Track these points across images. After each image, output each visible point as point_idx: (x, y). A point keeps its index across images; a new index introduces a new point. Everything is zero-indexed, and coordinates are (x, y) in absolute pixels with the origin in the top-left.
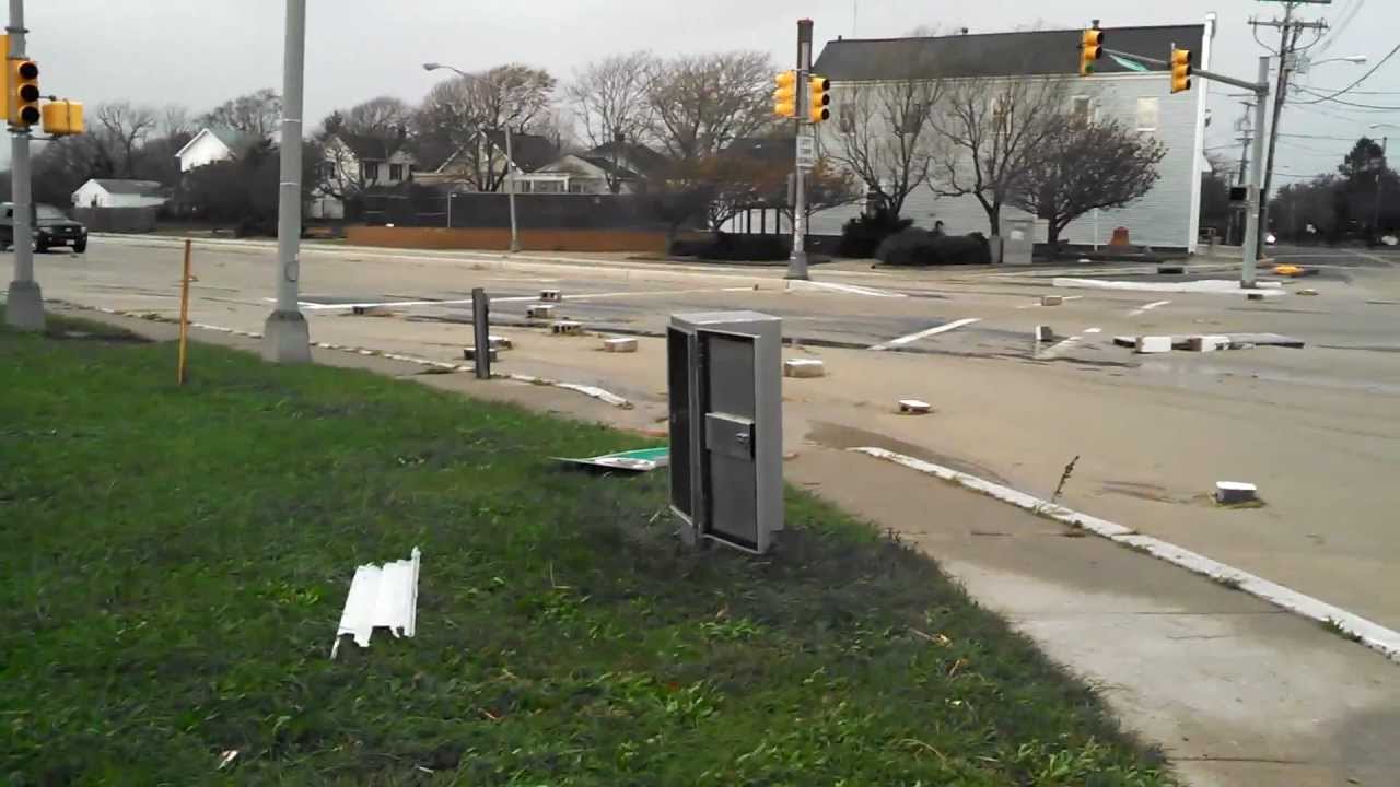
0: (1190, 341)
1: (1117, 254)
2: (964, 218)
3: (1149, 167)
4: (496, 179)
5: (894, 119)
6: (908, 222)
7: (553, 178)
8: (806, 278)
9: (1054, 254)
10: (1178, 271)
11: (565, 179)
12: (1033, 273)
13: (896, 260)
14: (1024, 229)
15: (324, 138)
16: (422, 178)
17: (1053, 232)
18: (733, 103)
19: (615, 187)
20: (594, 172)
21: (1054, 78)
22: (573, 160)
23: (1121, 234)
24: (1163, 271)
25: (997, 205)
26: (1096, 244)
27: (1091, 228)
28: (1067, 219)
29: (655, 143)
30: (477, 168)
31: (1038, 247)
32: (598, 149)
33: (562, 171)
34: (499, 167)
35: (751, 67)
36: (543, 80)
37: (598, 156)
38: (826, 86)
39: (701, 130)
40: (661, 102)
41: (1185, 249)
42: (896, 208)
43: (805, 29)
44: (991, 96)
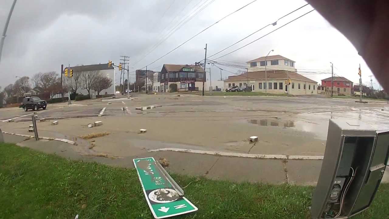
0: (149, 107)
1: (106, 96)
2: (85, 93)
3: (111, 83)
4: (23, 94)
5: (75, 79)
6: (78, 94)
7: (29, 93)
8: (71, 104)
9: (98, 97)
10: (115, 97)
11: (31, 93)
12: (97, 100)
13: (77, 100)
14: (94, 93)
15: (4, 92)
16: (14, 96)
17: (98, 94)
18: (51, 79)
19: (37, 94)
20: (34, 91)
21: (96, 71)
22: (32, 90)
23: (106, 93)
24: (113, 98)
25: (89, 90)
26: (103, 94)
27: (102, 93)
28: (100, 91)
29: (41, 86)
30: (20, 93)
31: (96, 96)
32: (35, 88)
33: (30, 92)
34: (23, 93)
35: (53, 73)
36: (28, 78)
37: (34, 89)
38: (72, 73)
39: (47, 84)
40: (42, 80)
41: (114, 94)
42: (76, 92)
43: (62, 66)
44: (87, 74)
